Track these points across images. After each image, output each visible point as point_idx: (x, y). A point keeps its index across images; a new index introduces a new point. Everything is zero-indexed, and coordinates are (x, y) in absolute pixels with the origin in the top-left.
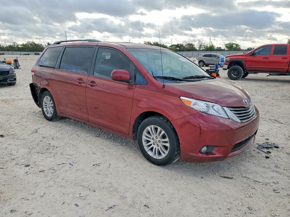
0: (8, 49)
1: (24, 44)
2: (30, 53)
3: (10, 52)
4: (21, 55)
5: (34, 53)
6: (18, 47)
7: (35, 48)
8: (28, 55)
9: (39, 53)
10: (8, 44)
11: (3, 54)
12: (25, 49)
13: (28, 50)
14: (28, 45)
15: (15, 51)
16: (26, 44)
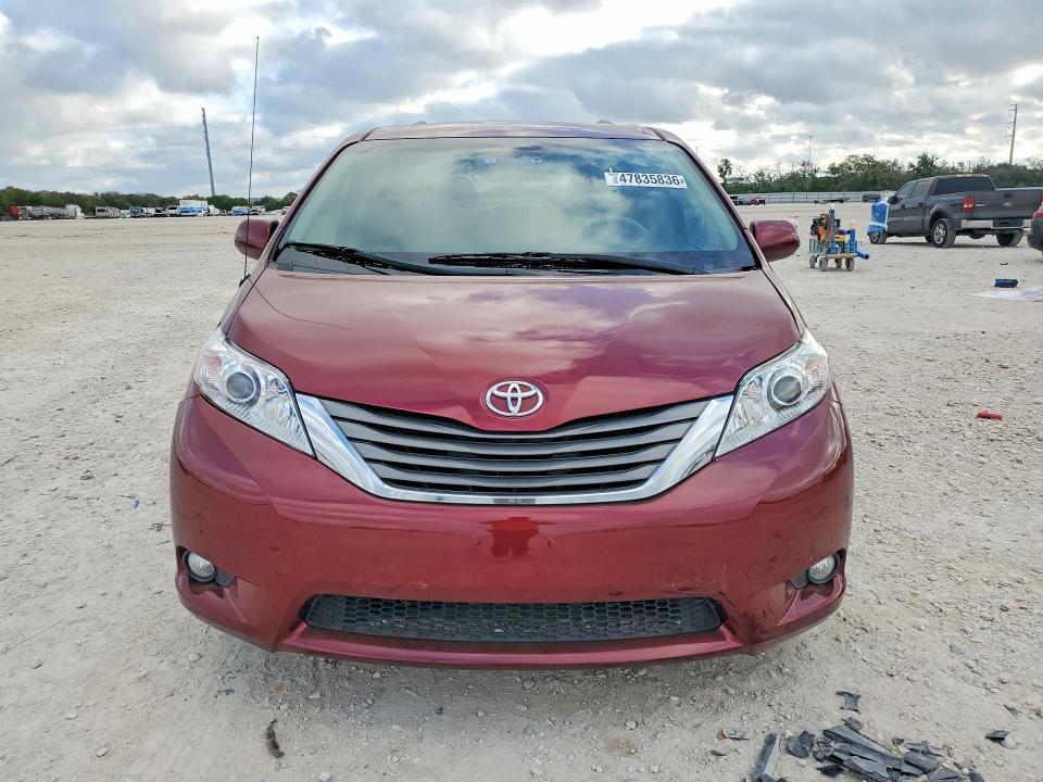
0: (785, 185)
1: (837, 165)
2: (848, 195)
3: (786, 195)
4: (816, 202)
5: (861, 195)
6: (814, 177)
7: (871, 178)
8: (842, 201)
9: (881, 193)
10: (786, 169)
11: (762, 202)
12: (836, 183)
13: (845, 186)
14: (850, 169)
15: (802, 189)
16: (841, 166)
